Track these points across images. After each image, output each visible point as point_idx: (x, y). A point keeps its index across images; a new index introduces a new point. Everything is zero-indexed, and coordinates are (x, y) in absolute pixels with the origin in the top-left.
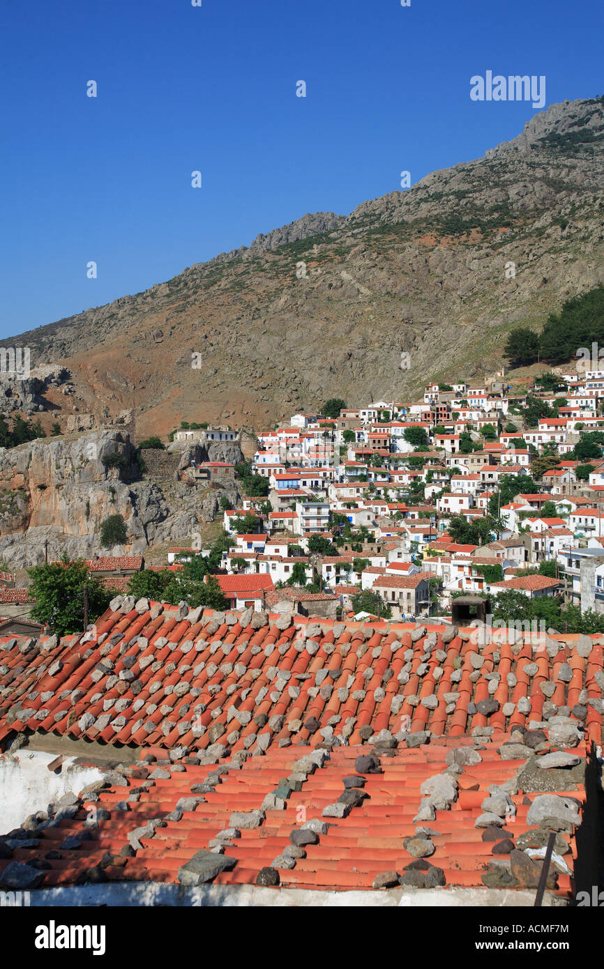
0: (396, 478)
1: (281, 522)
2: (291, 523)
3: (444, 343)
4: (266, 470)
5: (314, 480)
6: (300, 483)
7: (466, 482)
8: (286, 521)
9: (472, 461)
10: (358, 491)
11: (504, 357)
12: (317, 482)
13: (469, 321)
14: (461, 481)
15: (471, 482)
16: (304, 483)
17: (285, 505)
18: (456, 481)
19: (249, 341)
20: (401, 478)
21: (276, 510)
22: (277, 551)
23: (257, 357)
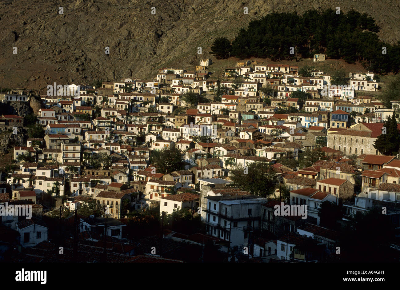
0: (130, 128)
1: (50, 155)
2: (56, 156)
3: (179, 40)
4: (45, 121)
5: (75, 128)
6: (66, 130)
7: (171, 133)
8: (54, 154)
9: (177, 120)
10: (103, 136)
11: (210, 53)
12: (77, 130)
13: (196, 26)
14: (168, 132)
15: (175, 133)
16: (69, 131)
17: (54, 144)
18: (166, 132)
19: (53, 29)
20: (132, 129)
21: (48, 147)
22: (44, 173)
23: (58, 40)
